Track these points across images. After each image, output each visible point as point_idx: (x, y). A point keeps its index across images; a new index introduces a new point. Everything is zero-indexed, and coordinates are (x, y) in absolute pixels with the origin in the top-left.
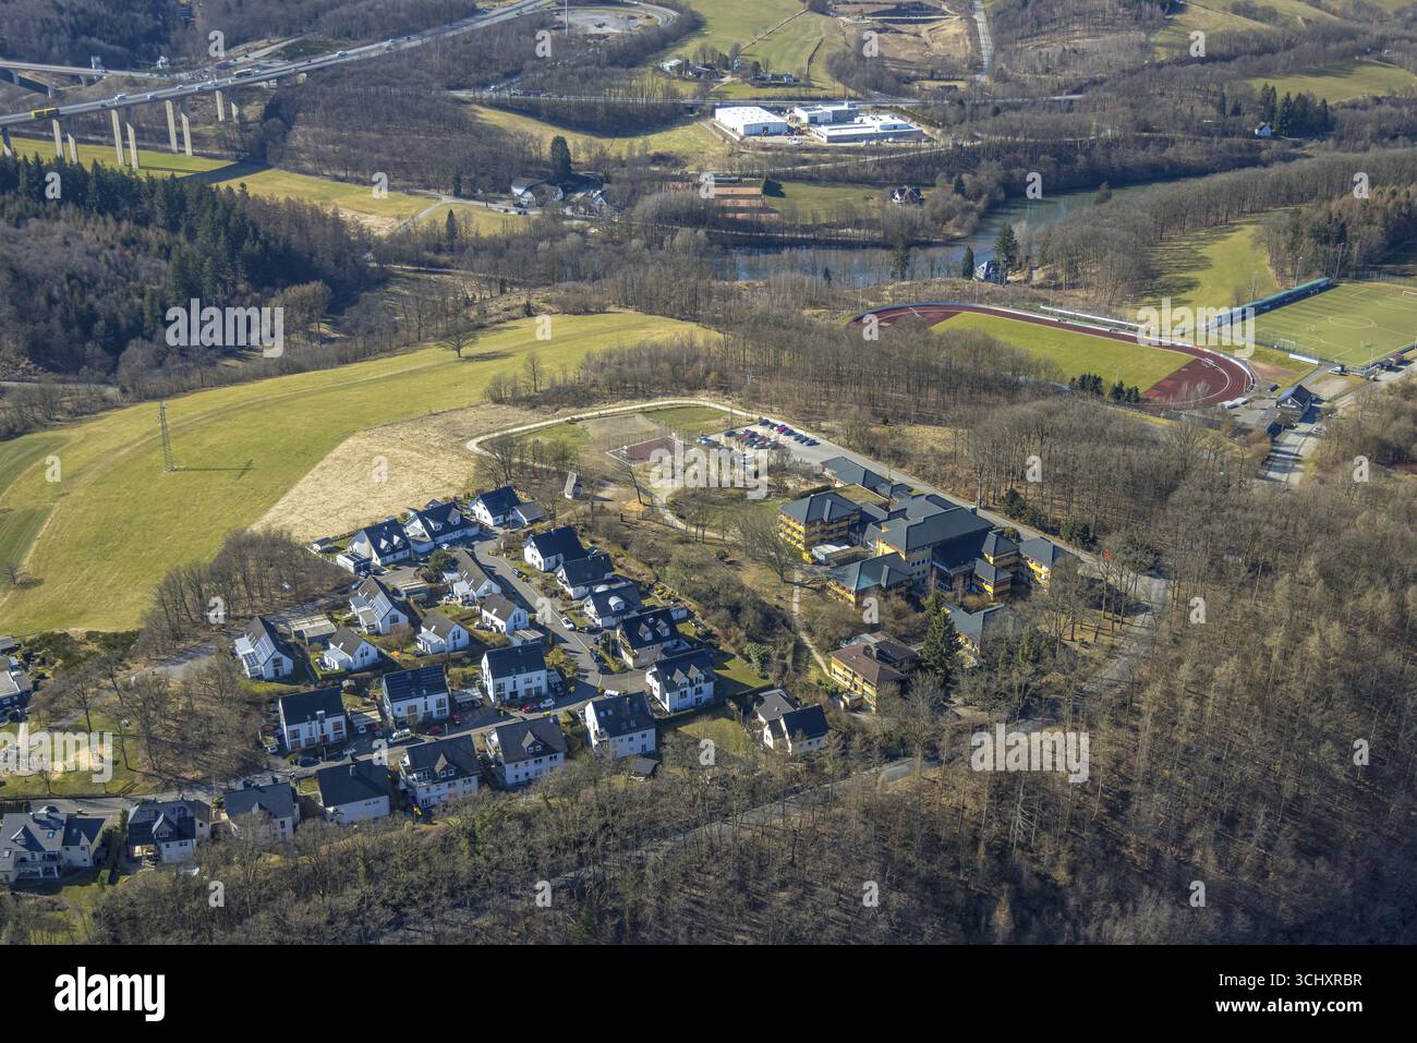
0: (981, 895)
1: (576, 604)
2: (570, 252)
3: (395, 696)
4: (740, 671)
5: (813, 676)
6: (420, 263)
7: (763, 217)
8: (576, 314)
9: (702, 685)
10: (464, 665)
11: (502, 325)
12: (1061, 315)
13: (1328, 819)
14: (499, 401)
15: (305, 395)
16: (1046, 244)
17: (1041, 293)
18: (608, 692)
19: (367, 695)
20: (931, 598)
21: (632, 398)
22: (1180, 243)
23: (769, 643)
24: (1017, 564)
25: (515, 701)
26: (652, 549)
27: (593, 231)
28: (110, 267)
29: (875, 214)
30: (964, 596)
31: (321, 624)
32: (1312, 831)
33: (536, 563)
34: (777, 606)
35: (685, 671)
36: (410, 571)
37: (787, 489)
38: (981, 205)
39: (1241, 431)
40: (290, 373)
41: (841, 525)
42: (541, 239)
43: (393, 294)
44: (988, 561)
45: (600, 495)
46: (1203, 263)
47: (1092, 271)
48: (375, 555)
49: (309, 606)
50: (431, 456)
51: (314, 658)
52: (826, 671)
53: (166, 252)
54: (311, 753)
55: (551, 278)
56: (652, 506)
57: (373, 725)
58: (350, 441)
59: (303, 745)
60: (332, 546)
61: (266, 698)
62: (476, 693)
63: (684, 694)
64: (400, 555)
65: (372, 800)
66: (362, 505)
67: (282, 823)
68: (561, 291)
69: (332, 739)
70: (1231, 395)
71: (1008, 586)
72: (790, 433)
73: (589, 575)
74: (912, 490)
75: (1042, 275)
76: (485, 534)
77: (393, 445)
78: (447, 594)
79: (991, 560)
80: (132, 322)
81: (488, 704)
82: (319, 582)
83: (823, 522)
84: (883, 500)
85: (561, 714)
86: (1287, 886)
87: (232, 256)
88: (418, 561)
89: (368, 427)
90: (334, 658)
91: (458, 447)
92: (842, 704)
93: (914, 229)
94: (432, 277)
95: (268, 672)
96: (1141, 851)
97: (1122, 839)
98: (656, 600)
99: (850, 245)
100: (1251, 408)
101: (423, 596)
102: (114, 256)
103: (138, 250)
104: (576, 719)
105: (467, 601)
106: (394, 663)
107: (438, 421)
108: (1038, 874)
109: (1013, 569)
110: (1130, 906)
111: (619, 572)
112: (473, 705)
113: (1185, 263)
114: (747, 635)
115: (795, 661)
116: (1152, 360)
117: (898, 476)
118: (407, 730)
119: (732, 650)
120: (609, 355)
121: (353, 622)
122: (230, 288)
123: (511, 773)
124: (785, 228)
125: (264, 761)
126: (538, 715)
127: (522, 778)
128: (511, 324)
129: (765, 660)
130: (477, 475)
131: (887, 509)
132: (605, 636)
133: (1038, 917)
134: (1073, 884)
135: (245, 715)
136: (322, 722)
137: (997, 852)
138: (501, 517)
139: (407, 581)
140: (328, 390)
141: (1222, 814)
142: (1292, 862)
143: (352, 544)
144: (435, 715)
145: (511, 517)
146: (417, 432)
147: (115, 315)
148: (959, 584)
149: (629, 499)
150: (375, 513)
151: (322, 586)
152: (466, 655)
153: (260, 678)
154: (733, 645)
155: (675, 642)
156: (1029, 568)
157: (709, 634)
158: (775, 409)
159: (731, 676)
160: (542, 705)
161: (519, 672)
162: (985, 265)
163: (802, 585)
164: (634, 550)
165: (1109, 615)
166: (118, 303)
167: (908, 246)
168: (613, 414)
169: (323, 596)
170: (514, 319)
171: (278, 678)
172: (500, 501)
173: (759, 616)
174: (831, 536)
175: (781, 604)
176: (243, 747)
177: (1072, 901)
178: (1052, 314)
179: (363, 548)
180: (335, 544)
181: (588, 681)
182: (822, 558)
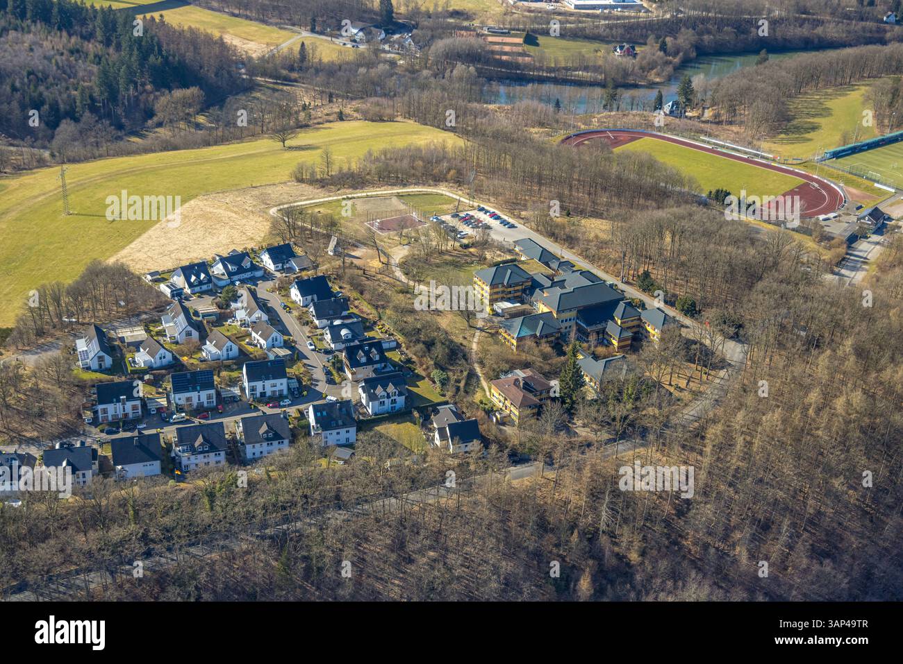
0: (574, 566)
1: (319, 332)
2: (380, 76)
3: (178, 388)
4: (427, 390)
5: (478, 397)
6: (277, 77)
7: (520, 59)
8: (373, 121)
9: (396, 397)
10: (232, 370)
11: (321, 126)
12: (715, 144)
13: (839, 531)
14: (301, 181)
15: (172, 167)
16: (716, 91)
17: (707, 127)
18: (329, 397)
19: (161, 387)
20: (571, 347)
21: (393, 185)
22: (812, 96)
23: (451, 370)
24: (639, 326)
25: (264, 399)
26: (382, 295)
27: (401, 62)
28: (58, 67)
29: (600, 62)
30: (596, 347)
31: (139, 333)
32: (825, 538)
33: (298, 300)
34: (461, 344)
35: (385, 387)
36: (208, 299)
37: (485, 259)
38: (677, 60)
39: (825, 238)
40: (168, 150)
41: (516, 288)
42: (361, 65)
43: (254, 97)
44: (616, 323)
45: (353, 254)
46: (827, 112)
47: (745, 112)
48: (187, 286)
49: (134, 320)
50: (245, 217)
51: (129, 357)
52: (488, 394)
53: (98, 59)
54: (115, 425)
55: (364, 94)
56: (387, 264)
57: (162, 408)
58: (192, 202)
59: (110, 418)
60: (159, 277)
61: (90, 383)
62: (236, 391)
63: (382, 403)
64: (204, 287)
65: (148, 463)
66: (188, 249)
67: (84, 474)
68: (368, 104)
69: (131, 416)
70: (825, 211)
71: (629, 342)
72: (498, 218)
73: (331, 312)
74: (574, 266)
75: (711, 114)
76: (267, 276)
77: (219, 207)
78: (230, 318)
79: (619, 322)
80: (68, 107)
81: (244, 399)
82: (145, 303)
83: (503, 286)
84: (551, 272)
85: (293, 411)
86: (799, 578)
87: (142, 65)
88: (217, 292)
89: (207, 193)
90: (142, 358)
91: (264, 212)
92: (494, 419)
93: (626, 74)
94: (285, 88)
95: (95, 366)
96: (695, 544)
97: (684, 534)
98: (376, 334)
99: (580, 83)
100: (839, 221)
101: (213, 318)
102: (62, 60)
103: (80, 57)
104: (302, 415)
105: (244, 324)
106: (183, 365)
107: (256, 192)
108: (618, 554)
109: (634, 330)
110: (680, 583)
111: (355, 311)
112: (234, 399)
113: (813, 111)
114: (435, 364)
115: (467, 384)
116: (774, 181)
117: (567, 254)
118: (184, 414)
119: (423, 374)
120: (385, 153)
121: (162, 333)
122: (139, 88)
123: (250, 450)
124: (535, 69)
125: (81, 428)
126: (277, 411)
127: (258, 455)
128: (327, 125)
129: (444, 383)
130: (270, 233)
131: (552, 280)
132: (335, 357)
133: (612, 585)
134: (642, 563)
135: (73, 394)
136: (124, 404)
137: (590, 536)
138: (280, 265)
139: (205, 306)
140: (189, 164)
141: (760, 521)
142: (805, 561)
143: (173, 277)
144: (205, 405)
145: (288, 265)
146: (239, 199)
147: (57, 101)
148: (592, 338)
149: (372, 258)
150: (195, 255)
151: (146, 305)
152: (235, 364)
153: (88, 369)
154: (424, 370)
155: (383, 365)
156: (646, 330)
157: (409, 361)
158: (492, 199)
159: (420, 393)
160: (282, 403)
161: (268, 379)
162: (670, 104)
163: (481, 330)
164: (367, 296)
165: (699, 368)
166: (60, 93)
167: (616, 86)
168: (377, 196)
169: (146, 313)
170: (330, 122)
171: (101, 370)
172: (281, 253)
173: (447, 350)
174: (509, 296)
175: (465, 343)
176: (69, 417)
177: (638, 577)
178: (708, 143)
179: (179, 281)
180: (162, 276)
181: (317, 388)
182: (499, 311)
